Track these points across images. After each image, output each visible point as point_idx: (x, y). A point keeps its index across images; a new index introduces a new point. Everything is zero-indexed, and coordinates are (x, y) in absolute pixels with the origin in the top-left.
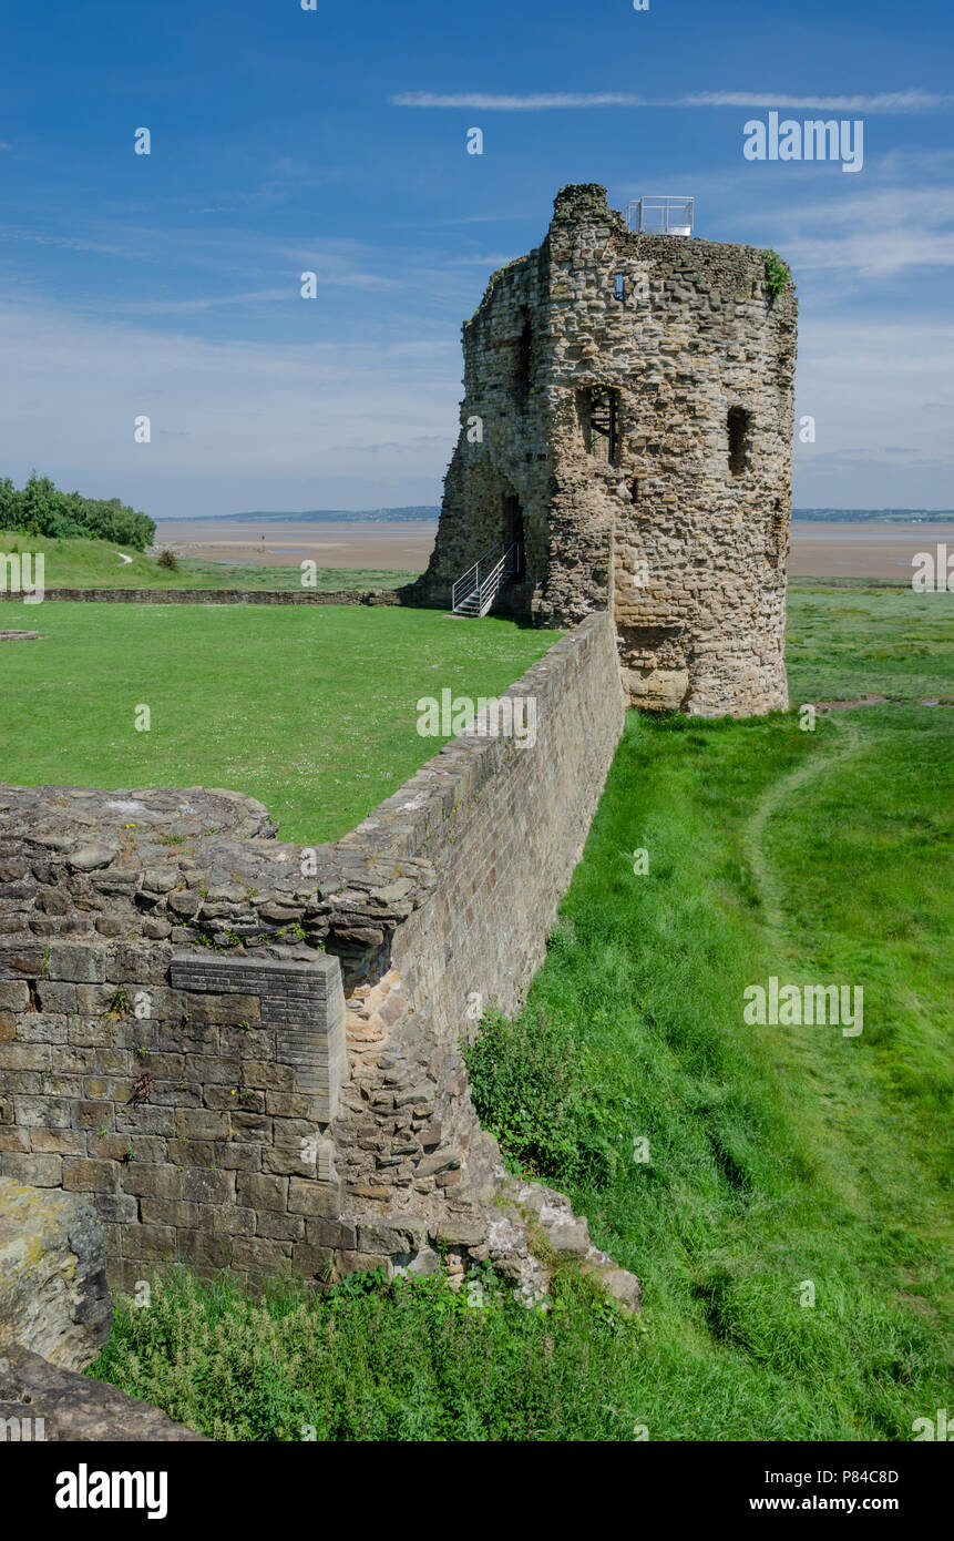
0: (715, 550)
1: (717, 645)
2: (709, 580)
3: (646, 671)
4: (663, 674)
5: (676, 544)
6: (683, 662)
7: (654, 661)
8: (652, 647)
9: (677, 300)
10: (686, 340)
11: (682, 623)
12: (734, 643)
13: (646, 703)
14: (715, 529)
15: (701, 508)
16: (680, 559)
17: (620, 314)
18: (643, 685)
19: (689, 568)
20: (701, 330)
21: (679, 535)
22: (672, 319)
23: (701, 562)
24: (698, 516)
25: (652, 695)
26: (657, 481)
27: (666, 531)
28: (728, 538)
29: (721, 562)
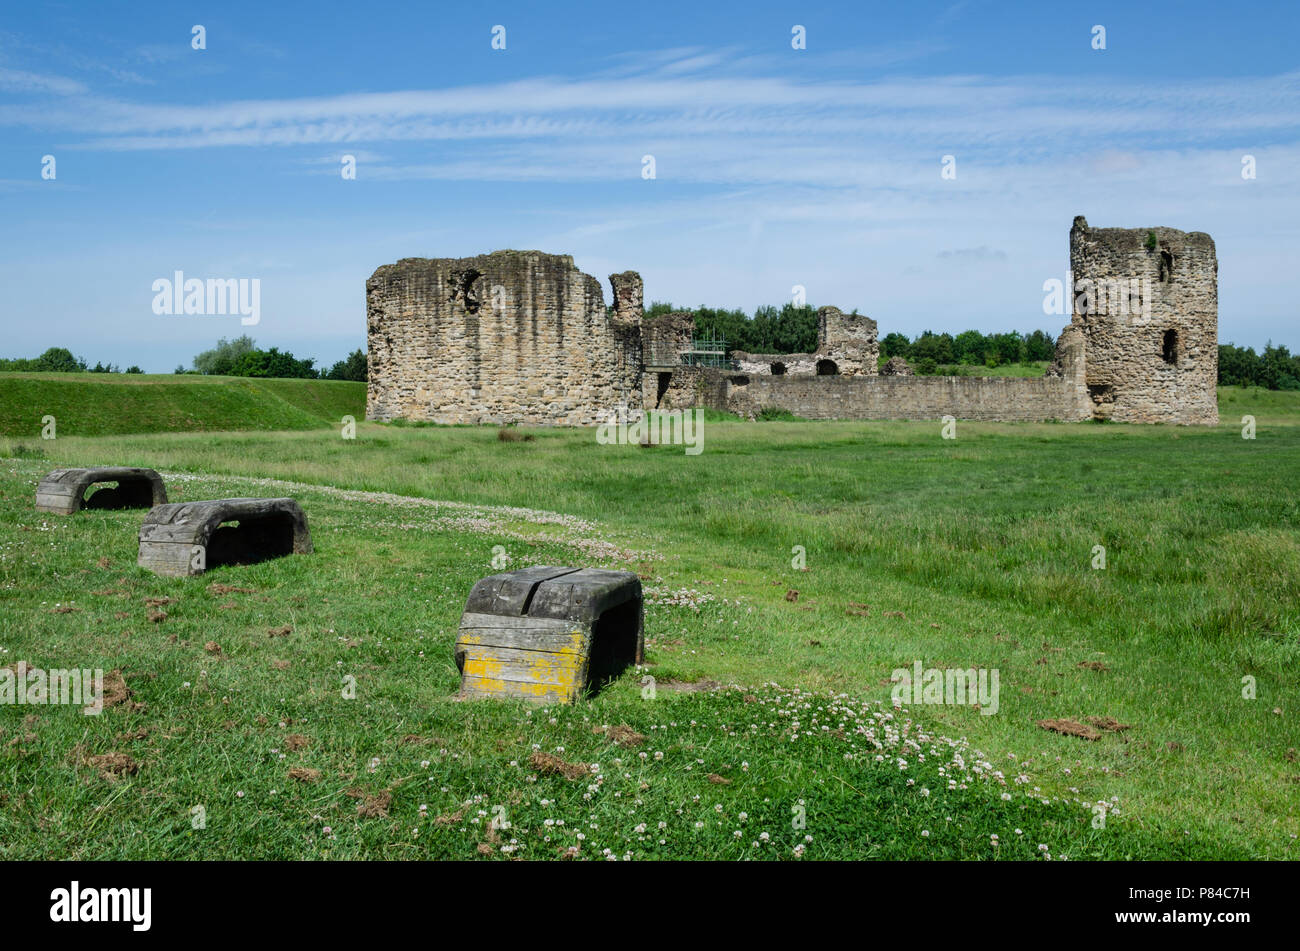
0: (1123, 353)
1: (1126, 393)
2: (1120, 365)
3: (1099, 404)
4: (1106, 405)
5: (1105, 351)
6: (1111, 399)
7: (1101, 400)
8: (1101, 394)
9: (1103, 256)
10: (1106, 271)
11: (1109, 383)
12: (1136, 392)
13: (1098, 416)
14: (1122, 345)
15: (1115, 336)
16: (1107, 357)
17: (1085, 264)
18: (1098, 409)
19: (1112, 361)
20: (1113, 266)
21: (1107, 348)
22: (1101, 263)
23: (1116, 358)
24: (1114, 339)
25: (1100, 413)
26: (1098, 326)
27: (1101, 346)
28: (1128, 348)
29: (1126, 358)
